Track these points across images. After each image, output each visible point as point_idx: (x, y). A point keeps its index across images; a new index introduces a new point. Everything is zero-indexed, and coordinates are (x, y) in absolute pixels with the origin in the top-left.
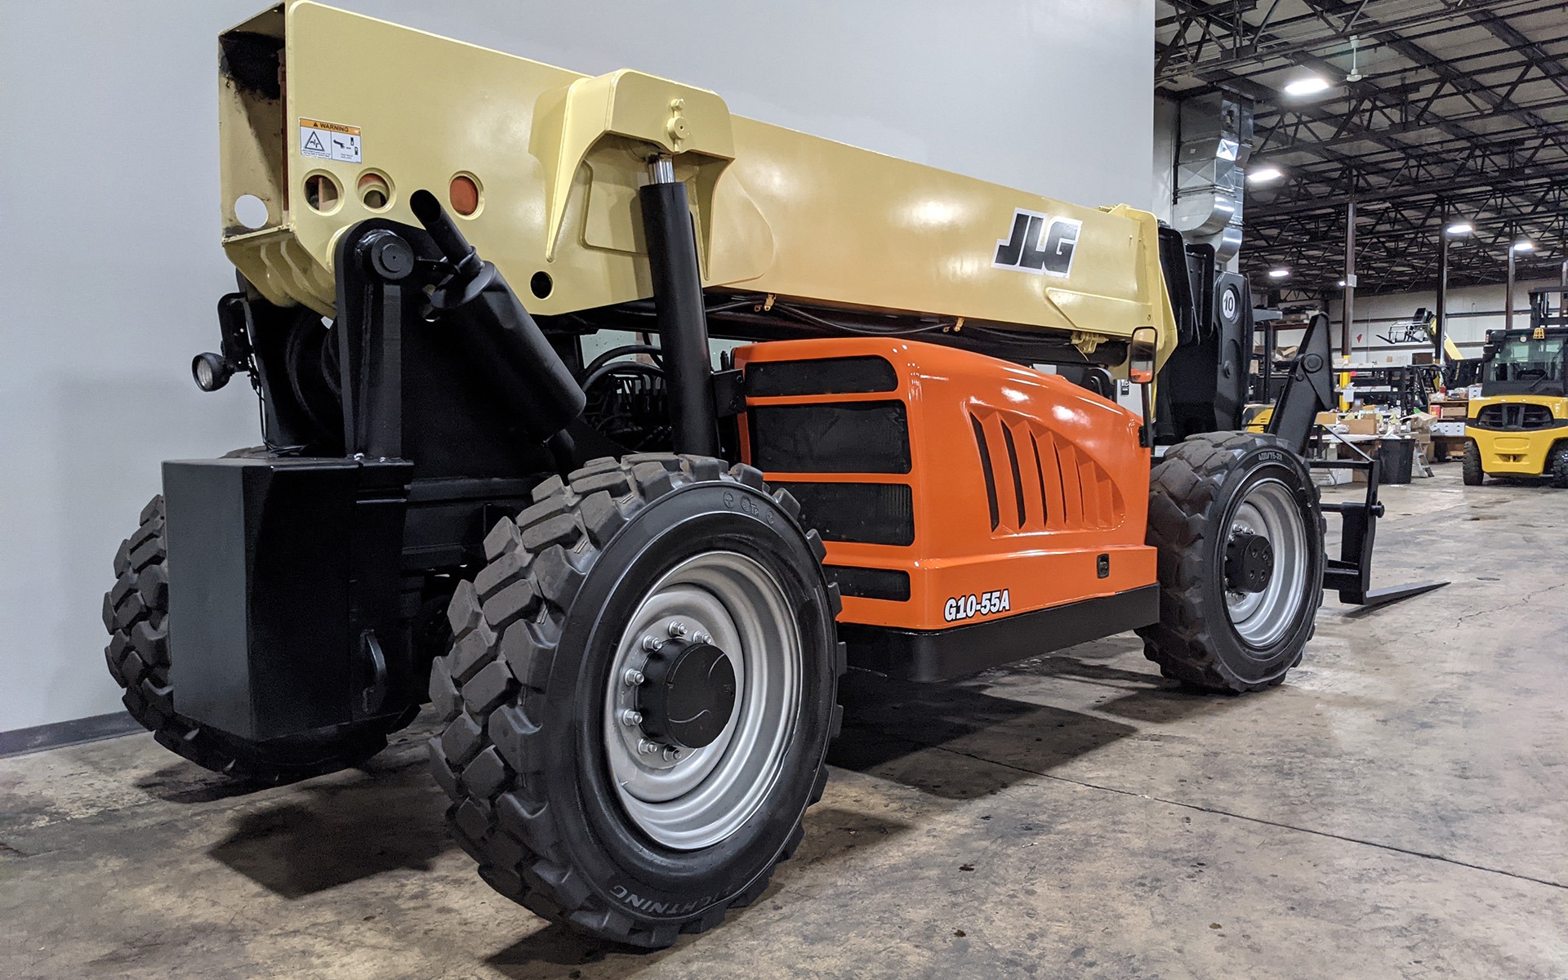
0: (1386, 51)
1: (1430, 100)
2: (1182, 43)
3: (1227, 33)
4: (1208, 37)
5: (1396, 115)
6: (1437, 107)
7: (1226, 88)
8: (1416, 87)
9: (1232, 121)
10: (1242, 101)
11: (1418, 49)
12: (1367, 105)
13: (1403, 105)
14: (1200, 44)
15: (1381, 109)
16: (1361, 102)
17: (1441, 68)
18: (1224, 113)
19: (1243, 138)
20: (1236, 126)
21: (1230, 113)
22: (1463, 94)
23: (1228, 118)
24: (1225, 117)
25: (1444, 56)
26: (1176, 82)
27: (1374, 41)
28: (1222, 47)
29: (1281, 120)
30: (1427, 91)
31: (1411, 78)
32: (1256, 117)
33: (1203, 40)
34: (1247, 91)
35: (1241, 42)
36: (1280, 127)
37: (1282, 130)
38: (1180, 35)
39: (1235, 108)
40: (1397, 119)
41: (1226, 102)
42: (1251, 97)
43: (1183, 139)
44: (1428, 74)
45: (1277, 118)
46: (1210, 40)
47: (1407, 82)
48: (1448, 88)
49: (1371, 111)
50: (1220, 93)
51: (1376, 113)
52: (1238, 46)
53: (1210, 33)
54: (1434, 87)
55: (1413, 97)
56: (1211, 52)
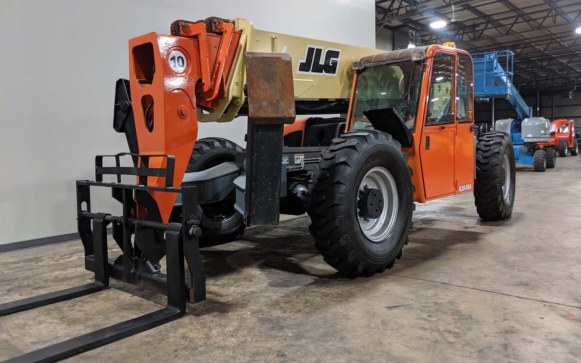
0: (466, 12)
1: (483, 30)
2: (392, 9)
3: (409, 4)
4: (401, 6)
5: (471, 35)
6: (486, 32)
7: (410, 25)
8: (478, 25)
9: (413, 37)
10: (417, 30)
11: (479, 11)
12: (461, 32)
13: (474, 31)
14: (399, 9)
15: (466, 33)
16: (459, 31)
17: (487, 18)
18: (410, 35)
19: (417, 44)
20: (414, 39)
21: (412, 35)
22: (496, 27)
23: (411, 36)
24: (410, 36)
25: (487, 13)
26: (391, 23)
27: (461, 8)
28: (406, 9)
29: (431, 37)
30: (482, 27)
31: (477, 22)
32: (422, 36)
33: (399, 8)
34: (417, 26)
35: (413, 8)
36: (431, 40)
37: (431, 41)
38: (391, 5)
39: (414, 33)
41: (410, 31)
42: (419, 29)
43: (395, 44)
44: (482, 20)
45: (430, 36)
46: (402, 7)
47: (475, 23)
48: (490, 26)
49: (463, 34)
50: (408, 27)
51: (465, 35)
52: (412, 9)
53: (402, 5)
54: (485, 25)
55: (477, 29)
56: (402, 11)
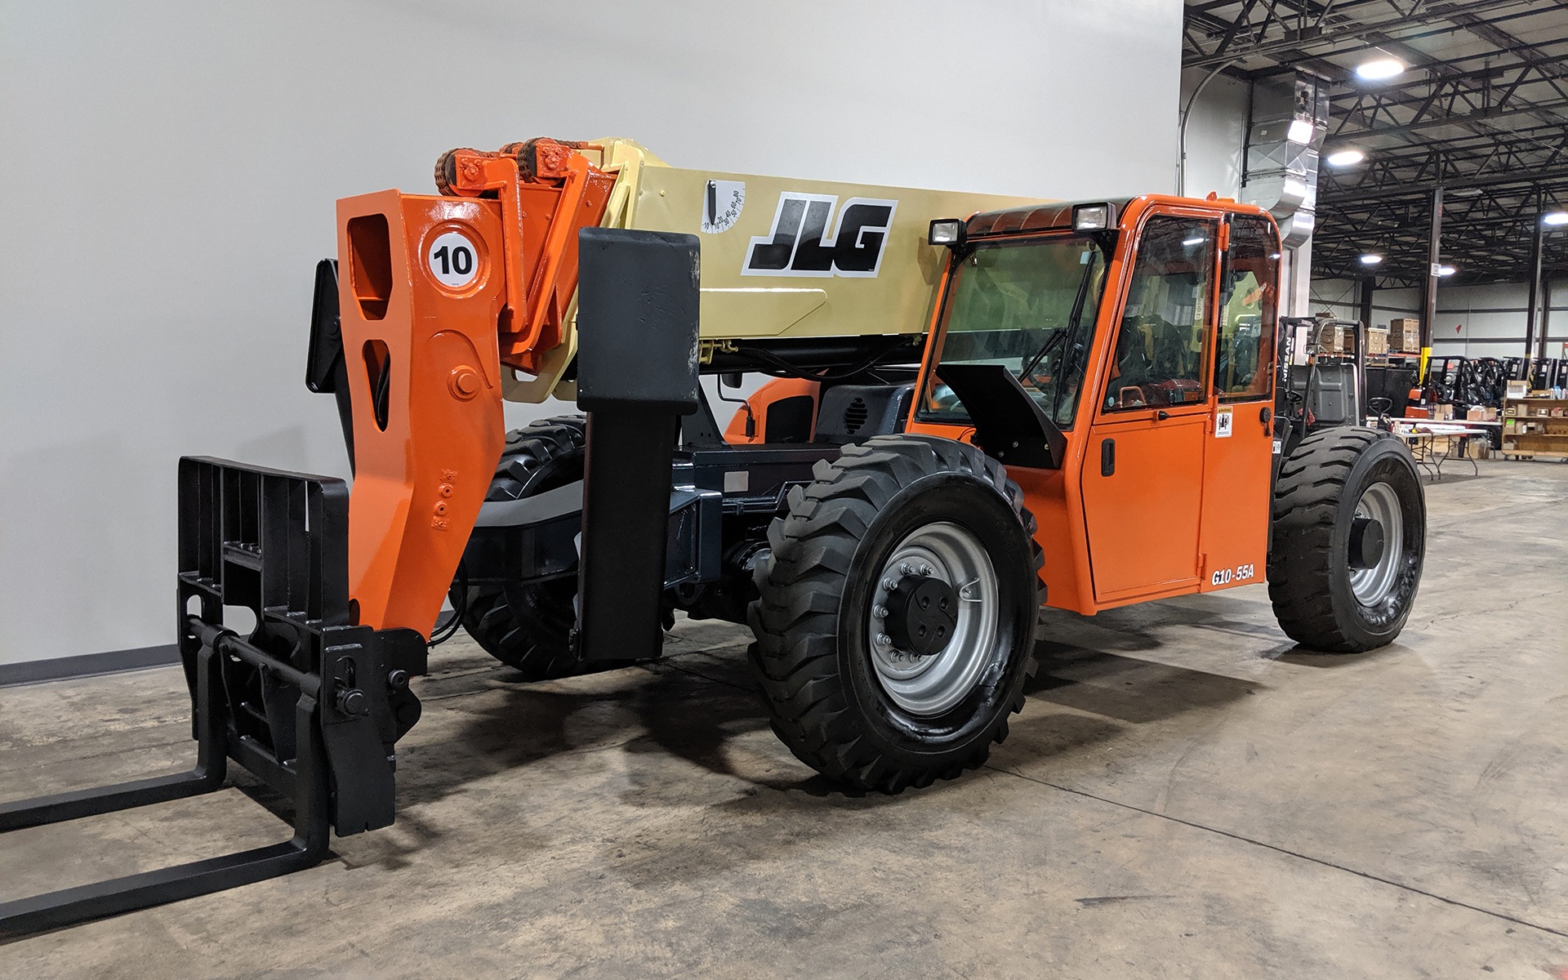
0: (1465, 35)
1: (1513, 86)
2: (1245, 23)
3: (1294, 13)
4: (1272, 18)
5: (1477, 99)
6: (1522, 92)
7: (1300, 68)
8: (1500, 71)
9: (1306, 102)
10: (1318, 83)
11: (1501, 33)
12: (1448, 89)
13: (1485, 90)
14: (1265, 24)
15: (1462, 94)
16: (1441, 87)
17: (1526, 52)
18: (1298, 94)
19: (1318, 120)
20: (1310, 107)
21: (1305, 94)
22: (1550, 80)
23: (1302, 99)
24: (1299, 99)
25: (1529, 39)
26: (1245, 62)
27: (1451, 25)
28: (1285, 27)
29: (1359, 103)
30: (1511, 76)
31: (1495, 63)
32: (1333, 99)
33: (1267, 22)
34: (1320, 71)
35: (1305, 23)
36: (1358, 110)
37: (1360, 112)
38: (1244, 15)
39: (1310, 90)
40: (1479, 105)
41: (1300, 83)
42: (1328, 79)
43: (1254, 121)
44: (1511, 59)
45: (1356, 100)
46: (1274, 21)
47: (1492, 66)
48: (1533, 74)
49: (1453, 95)
50: (1294, 73)
51: (1458, 98)
52: (1302, 27)
53: (1274, 14)
54: (1519, 71)
55: (1496, 81)
56: (1275, 32)
